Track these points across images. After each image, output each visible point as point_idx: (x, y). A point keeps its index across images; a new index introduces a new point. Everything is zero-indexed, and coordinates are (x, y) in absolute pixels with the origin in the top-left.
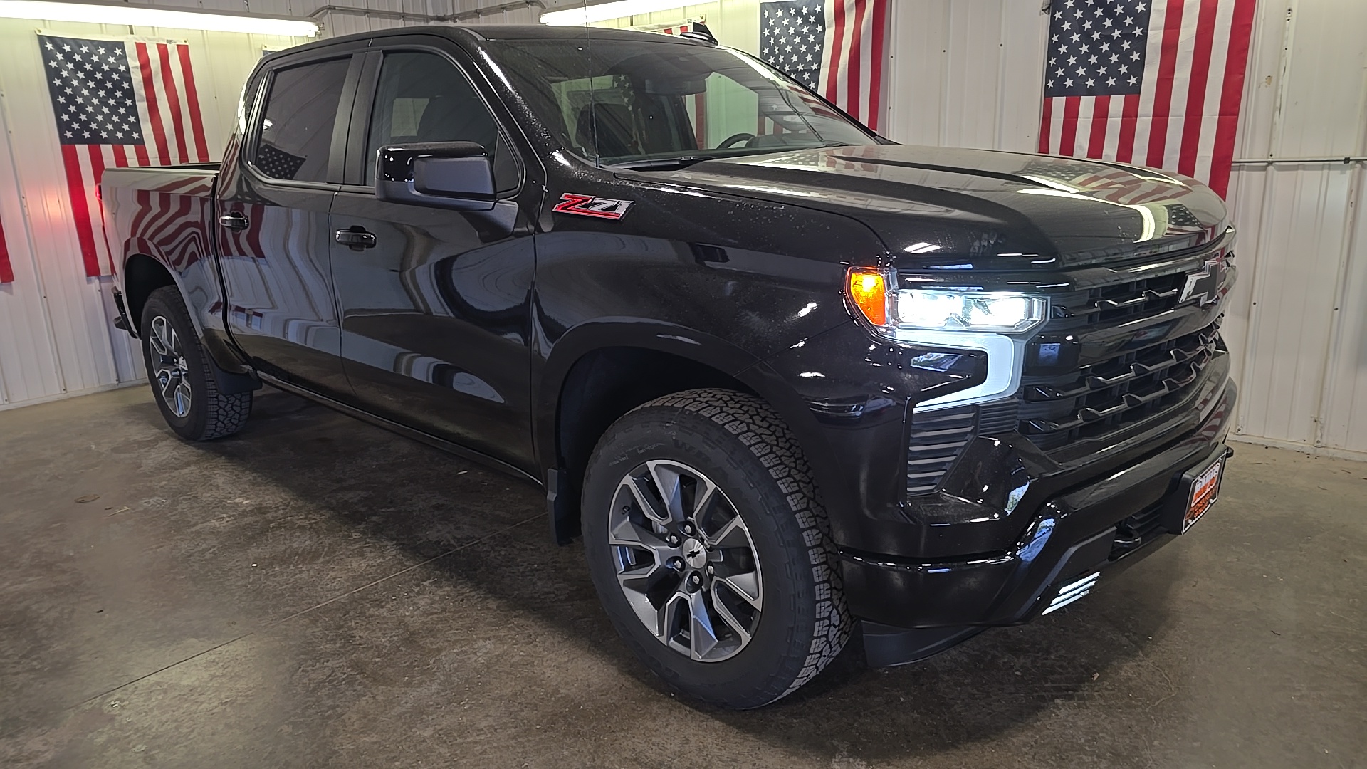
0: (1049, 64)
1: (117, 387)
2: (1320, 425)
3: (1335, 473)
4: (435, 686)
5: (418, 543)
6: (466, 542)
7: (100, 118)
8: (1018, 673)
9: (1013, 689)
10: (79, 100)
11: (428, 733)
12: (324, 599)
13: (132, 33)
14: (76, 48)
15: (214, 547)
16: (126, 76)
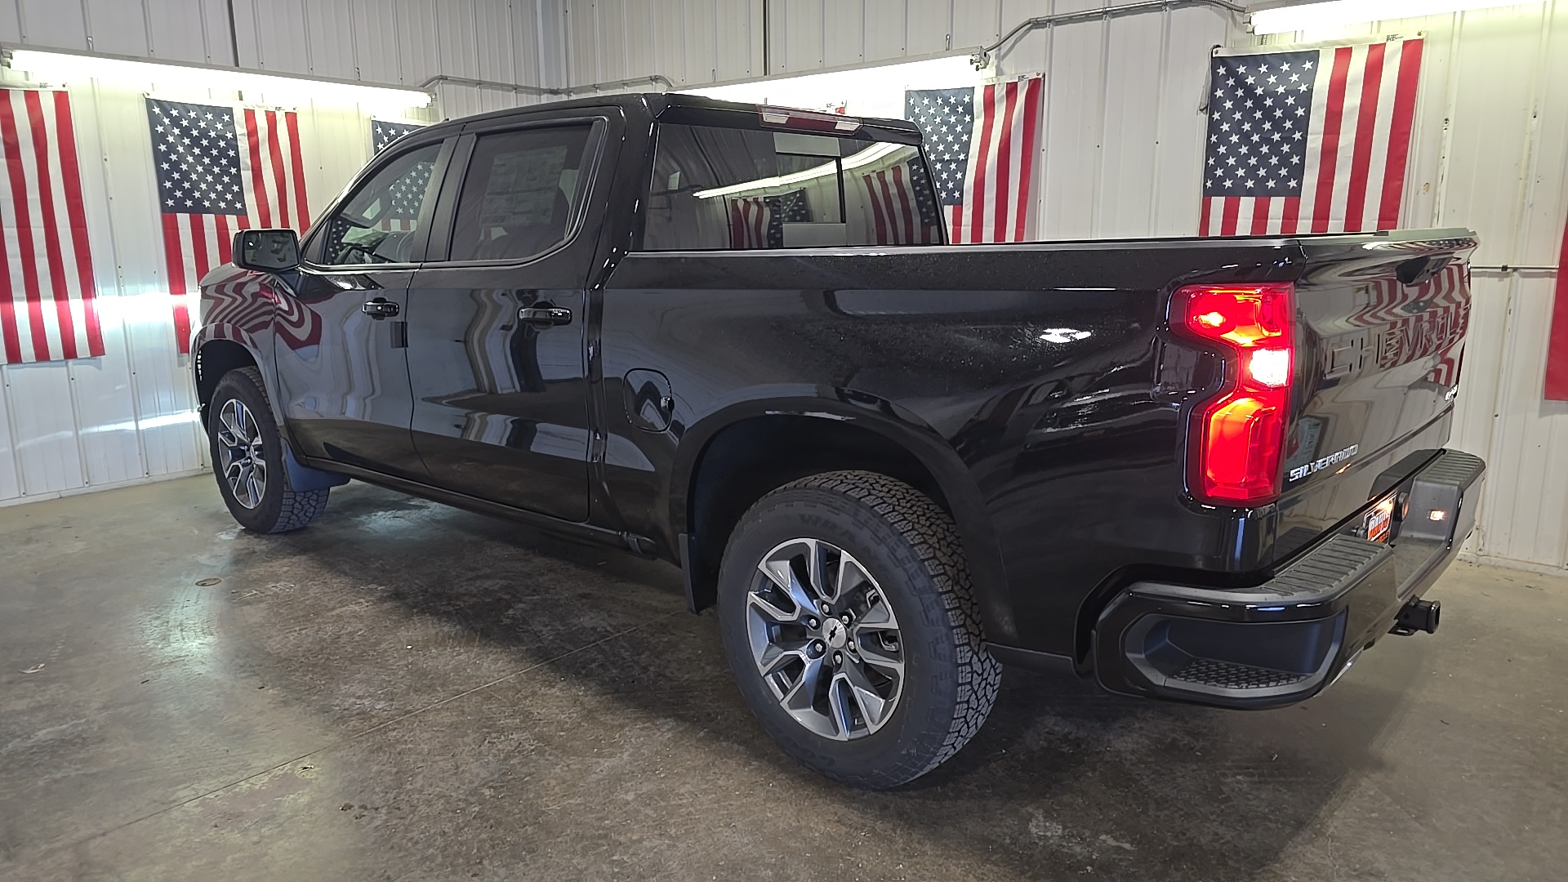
0: (1207, 164)
1: (201, 472)
2: (1481, 533)
3: (1497, 580)
4: (625, 756)
5: (574, 629)
6: (623, 629)
7: (203, 186)
8: (1198, 754)
9: (1195, 767)
10: (184, 167)
11: (630, 797)
12: (491, 679)
13: (241, 99)
14: (184, 113)
15: (361, 630)
16: (233, 144)
